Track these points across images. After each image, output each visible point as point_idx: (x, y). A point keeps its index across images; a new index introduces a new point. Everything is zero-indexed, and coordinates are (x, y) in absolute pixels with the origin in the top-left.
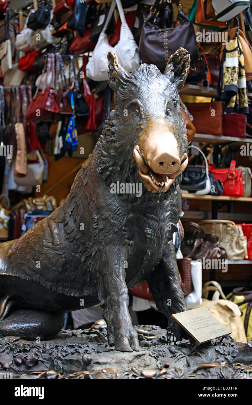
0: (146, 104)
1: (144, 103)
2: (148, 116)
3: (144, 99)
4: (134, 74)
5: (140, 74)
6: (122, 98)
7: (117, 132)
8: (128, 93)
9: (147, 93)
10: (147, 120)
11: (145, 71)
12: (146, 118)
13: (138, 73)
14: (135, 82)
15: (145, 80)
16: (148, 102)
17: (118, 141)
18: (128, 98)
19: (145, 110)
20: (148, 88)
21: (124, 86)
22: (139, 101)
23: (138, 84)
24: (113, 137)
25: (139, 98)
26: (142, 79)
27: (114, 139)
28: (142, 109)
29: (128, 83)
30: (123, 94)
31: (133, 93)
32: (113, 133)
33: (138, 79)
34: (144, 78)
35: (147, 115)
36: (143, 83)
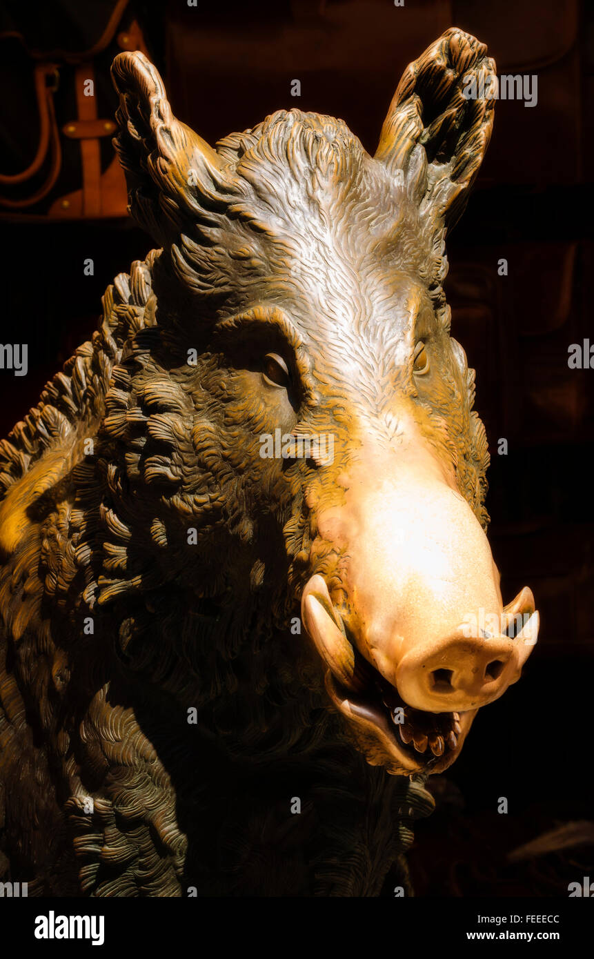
0: (321, 335)
1: (314, 326)
2: (338, 401)
3: (311, 307)
4: (247, 172)
5: (277, 174)
6: (200, 287)
7: (181, 446)
8: (229, 268)
9: (321, 276)
10: (338, 422)
11: (298, 156)
12: (332, 410)
13: (269, 167)
14: (258, 215)
15: (305, 206)
16: (330, 325)
17: (192, 492)
18: (227, 288)
19: (320, 368)
20: (321, 249)
21: (208, 231)
22: (285, 317)
23: (274, 225)
24: (165, 464)
25: (282, 297)
26: (292, 199)
27: (171, 476)
28: (304, 360)
29: (224, 216)
30: (205, 266)
31: (253, 272)
32: (163, 448)
33: (271, 199)
34: (296, 195)
35: (335, 391)
36: (297, 217)
